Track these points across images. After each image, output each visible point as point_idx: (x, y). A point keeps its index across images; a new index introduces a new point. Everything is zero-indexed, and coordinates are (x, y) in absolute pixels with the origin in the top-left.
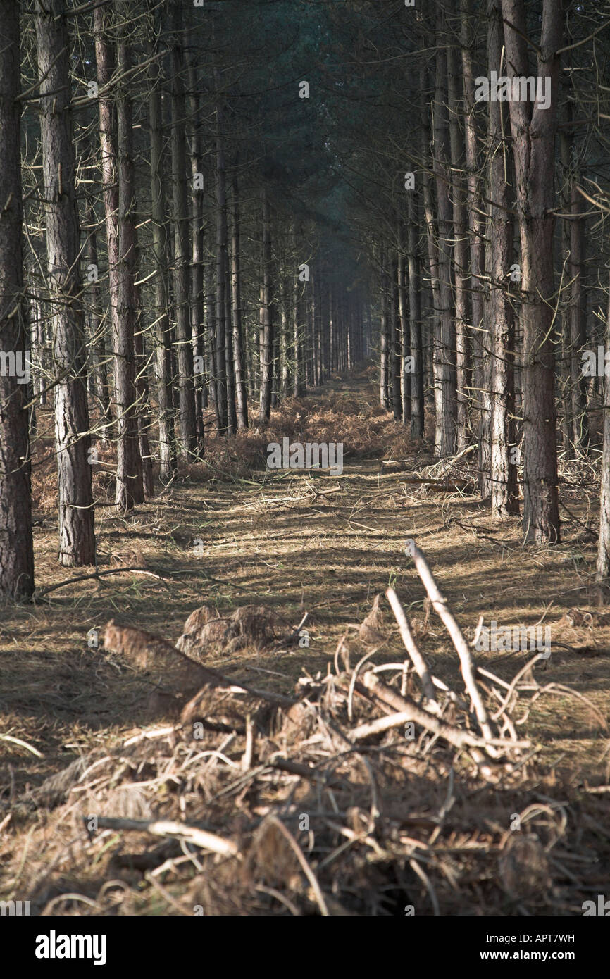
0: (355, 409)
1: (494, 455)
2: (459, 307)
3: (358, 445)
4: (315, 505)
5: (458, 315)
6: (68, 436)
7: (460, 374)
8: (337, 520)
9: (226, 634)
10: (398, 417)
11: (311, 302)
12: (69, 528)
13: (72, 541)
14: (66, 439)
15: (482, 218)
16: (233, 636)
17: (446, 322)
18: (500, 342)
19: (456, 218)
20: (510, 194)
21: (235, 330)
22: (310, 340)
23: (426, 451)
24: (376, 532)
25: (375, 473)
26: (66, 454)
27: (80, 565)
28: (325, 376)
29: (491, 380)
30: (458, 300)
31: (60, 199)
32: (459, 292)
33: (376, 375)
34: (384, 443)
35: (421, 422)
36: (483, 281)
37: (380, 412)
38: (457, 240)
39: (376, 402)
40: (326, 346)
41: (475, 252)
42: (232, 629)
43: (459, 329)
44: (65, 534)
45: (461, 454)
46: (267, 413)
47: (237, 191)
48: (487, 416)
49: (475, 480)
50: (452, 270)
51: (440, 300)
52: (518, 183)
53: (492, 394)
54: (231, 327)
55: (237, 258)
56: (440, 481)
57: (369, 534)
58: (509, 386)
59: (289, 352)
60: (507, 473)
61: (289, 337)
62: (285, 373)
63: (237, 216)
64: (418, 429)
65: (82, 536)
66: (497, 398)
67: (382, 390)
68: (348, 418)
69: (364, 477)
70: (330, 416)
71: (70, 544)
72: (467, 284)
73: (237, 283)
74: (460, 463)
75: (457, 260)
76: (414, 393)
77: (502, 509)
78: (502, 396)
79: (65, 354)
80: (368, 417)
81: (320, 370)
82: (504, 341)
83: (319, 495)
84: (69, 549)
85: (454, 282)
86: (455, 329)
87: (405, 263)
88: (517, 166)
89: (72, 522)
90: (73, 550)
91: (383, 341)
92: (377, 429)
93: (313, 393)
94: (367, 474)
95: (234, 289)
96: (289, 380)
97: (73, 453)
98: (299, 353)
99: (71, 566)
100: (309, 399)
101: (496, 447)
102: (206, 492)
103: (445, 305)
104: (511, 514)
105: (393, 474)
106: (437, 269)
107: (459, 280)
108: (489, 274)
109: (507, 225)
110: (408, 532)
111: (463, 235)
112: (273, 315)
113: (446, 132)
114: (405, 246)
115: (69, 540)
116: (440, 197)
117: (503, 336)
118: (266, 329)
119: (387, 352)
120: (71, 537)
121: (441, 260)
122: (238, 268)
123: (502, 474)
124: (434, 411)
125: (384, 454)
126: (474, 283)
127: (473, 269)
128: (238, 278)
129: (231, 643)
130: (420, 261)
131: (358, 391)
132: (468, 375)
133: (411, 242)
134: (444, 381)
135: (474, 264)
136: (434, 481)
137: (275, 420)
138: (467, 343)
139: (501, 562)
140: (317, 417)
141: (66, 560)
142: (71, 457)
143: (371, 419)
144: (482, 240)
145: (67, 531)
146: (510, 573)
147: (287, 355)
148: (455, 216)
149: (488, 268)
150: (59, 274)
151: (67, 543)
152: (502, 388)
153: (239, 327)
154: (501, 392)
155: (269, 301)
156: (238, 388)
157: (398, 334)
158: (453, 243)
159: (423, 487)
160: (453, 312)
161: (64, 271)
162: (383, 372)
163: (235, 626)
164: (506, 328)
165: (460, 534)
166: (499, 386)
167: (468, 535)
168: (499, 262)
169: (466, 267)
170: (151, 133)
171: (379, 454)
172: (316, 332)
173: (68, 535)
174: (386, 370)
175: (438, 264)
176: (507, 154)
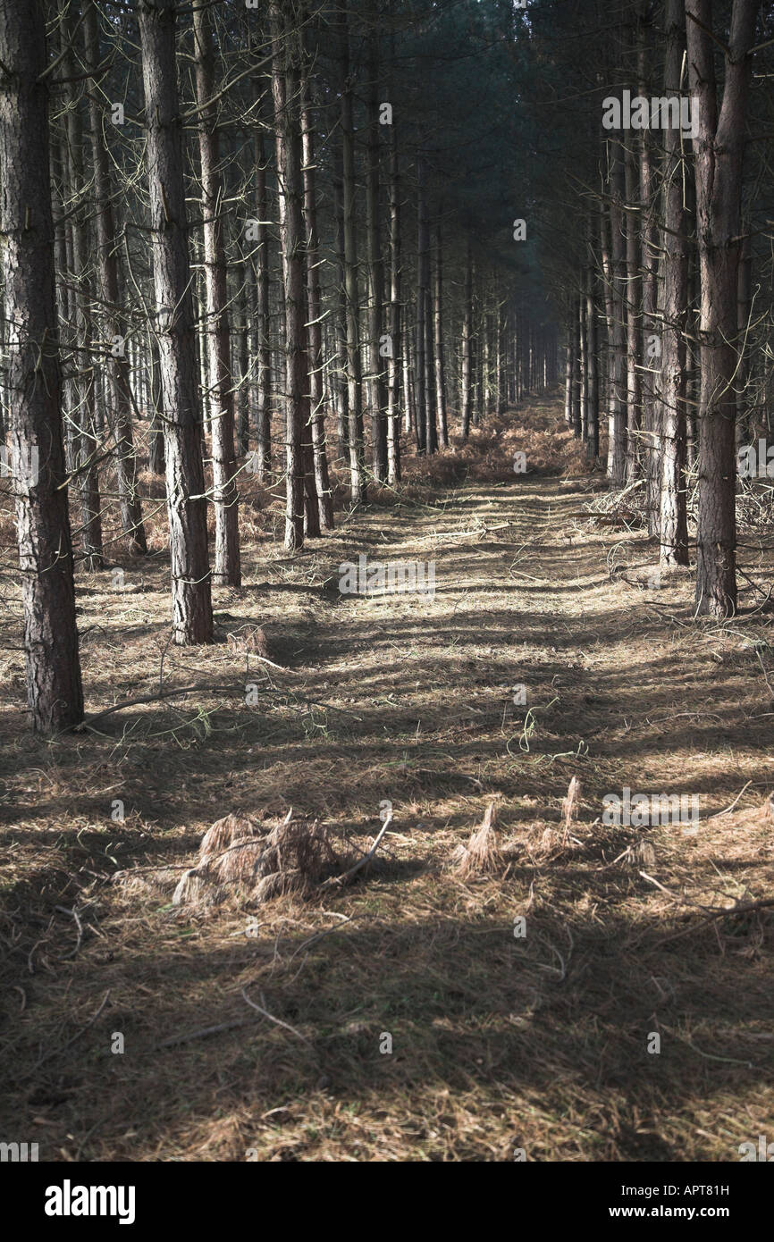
0: (544, 424)
1: (663, 502)
2: (631, 344)
3: (541, 462)
4: (484, 542)
5: (630, 351)
6: (179, 499)
7: (631, 408)
8: (501, 564)
9: (255, 868)
10: (577, 435)
11: (513, 335)
12: (182, 603)
13: (185, 616)
14: (177, 503)
15: (657, 252)
16: (266, 872)
17: (619, 357)
18: (672, 384)
19: (629, 258)
20: (688, 221)
21: (437, 362)
22: (512, 366)
23: (599, 470)
24: (539, 583)
25: (552, 494)
26: (178, 520)
27: (194, 643)
28: (526, 394)
29: (661, 418)
30: (630, 337)
31: (168, 227)
32: (631, 330)
33: (562, 396)
34: (563, 463)
35: (596, 445)
36: (654, 319)
37: (563, 429)
38: (630, 278)
39: (562, 419)
40: (526, 370)
41: (647, 290)
42: (264, 860)
43: (631, 366)
44: (177, 608)
45: (630, 488)
46: (467, 431)
47: (440, 240)
48: (656, 454)
49: (642, 514)
50: (625, 309)
51: (613, 336)
52: (699, 207)
53: (663, 438)
54: (432, 360)
55: (440, 299)
56: (609, 515)
57: (529, 585)
58: (681, 429)
59: (491, 377)
60: (676, 520)
61: (492, 365)
62: (487, 395)
63: (440, 262)
64: (593, 450)
65: (196, 611)
66: (668, 442)
67: (567, 409)
68: (536, 434)
69: (541, 498)
70: (521, 433)
71: (182, 620)
72: (638, 322)
73: (440, 321)
74: (629, 498)
75: (629, 299)
76: (590, 418)
77: (670, 558)
78: (673, 440)
79: (175, 405)
80: (553, 433)
81: (520, 389)
82: (676, 383)
83: (488, 531)
84: (182, 625)
85: (626, 321)
86: (626, 366)
87: (585, 304)
88: (699, 188)
89: (184, 595)
90: (186, 627)
91: (568, 369)
92: (560, 445)
93: (514, 409)
94: (544, 494)
95: (437, 326)
96: (491, 400)
97: (185, 519)
98: (502, 377)
99: (184, 646)
100: (508, 414)
101: (665, 494)
102: (389, 518)
103: (618, 342)
104: (679, 564)
105: (568, 496)
106: (612, 307)
107: (631, 317)
108: (662, 311)
109: (682, 259)
110: (572, 583)
111: (636, 273)
112: (474, 346)
113: (622, 175)
114: (585, 288)
115: (181, 615)
116: (615, 239)
117: (674, 378)
118: (467, 359)
119: (571, 378)
120: (184, 612)
121: (615, 299)
122: (440, 307)
123: (671, 521)
124: (607, 436)
125: (562, 473)
126: (646, 320)
127: (645, 307)
128: (440, 316)
129: (261, 885)
130: (597, 300)
131: (549, 406)
132: (638, 412)
133: (589, 283)
134: (616, 413)
135: (645, 302)
136: (603, 515)
137: (474, 437)
138: (638, 380)
139: (672, 646)
140: (510, 434)
141: (180, 637)
142: (182, 522)
143: (556, 435)
144: (655, 277)
145: (180, 605)
146: (682, 666)
147: (489, 380)
148: (628, 255)
149: (661, 305)
150: (166, 314)
151: (180, 618)
152: (674, 432)
153: (441, 359)
154: (672, 436)
155: (469, 335)
156: (440, 411)
157: (579, 363)
158: (626, 281)
159: (592, 521)
160: (625, 348)
161: (170, 311)
162: (567, 394)
163: (270, 855)
164: (678, 368)
165: (626, 590)
166: (670, 431)
167: (634, 591)
168: (673, 299)
169: (637, 306)
170: (344, 181)
171: (559, 472)
172: (518, 359)
173: (180, 610)
174: (570, 393)
175: (612, 302)
176: (686, 174)
